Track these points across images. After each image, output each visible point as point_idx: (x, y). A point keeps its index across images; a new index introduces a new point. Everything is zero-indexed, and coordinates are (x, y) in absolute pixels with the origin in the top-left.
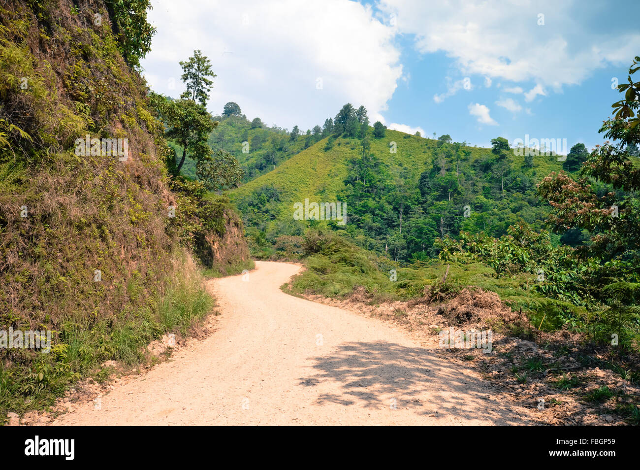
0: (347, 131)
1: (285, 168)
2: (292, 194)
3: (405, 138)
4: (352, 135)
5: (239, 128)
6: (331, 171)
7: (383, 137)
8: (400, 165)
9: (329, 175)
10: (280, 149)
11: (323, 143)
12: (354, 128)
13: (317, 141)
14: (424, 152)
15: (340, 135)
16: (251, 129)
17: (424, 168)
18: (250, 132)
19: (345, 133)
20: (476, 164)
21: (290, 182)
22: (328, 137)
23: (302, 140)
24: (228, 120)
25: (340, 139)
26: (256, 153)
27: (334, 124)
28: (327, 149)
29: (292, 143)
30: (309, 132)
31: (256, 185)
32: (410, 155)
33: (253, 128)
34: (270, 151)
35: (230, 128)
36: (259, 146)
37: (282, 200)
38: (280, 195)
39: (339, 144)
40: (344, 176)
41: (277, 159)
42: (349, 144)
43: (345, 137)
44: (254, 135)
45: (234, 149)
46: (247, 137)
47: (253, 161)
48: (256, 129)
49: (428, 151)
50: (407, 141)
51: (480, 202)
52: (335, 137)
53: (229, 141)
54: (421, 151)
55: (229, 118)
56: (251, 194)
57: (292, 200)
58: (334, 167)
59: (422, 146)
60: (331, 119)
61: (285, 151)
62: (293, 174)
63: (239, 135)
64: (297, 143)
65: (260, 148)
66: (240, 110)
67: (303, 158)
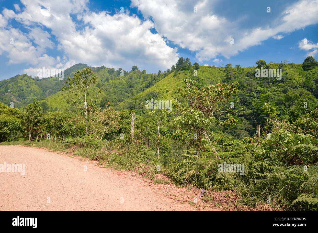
0: (183, 68)
1: (158, 85)
2: (163, 94)
3: (208, 68)
4: (185, 69)
5: (138, 74)
6: (178, 84)
7: (198, 68)
8: (209, 79)
9: (177, 86)
10: (154, 80)
11: (173, 74)
12: (185, 66)
13: (170, 74)
14: (219, 72)
15: (179, 70)
16: (142, 74)
17: (221, 79)
18: (142, 75)
19: (182, 69)
20: (248, 74)
21: (161, 90)
22: (174, 72)
23: (163, 75)
24: (134, 72)
25: (180, 71)
26: (145, 82)
27: (175, 67)
28: (174, 76)
29: (159, 77)
30: (165, 72)
31: (147, 92)
32: (212, 74)
33: (143, 74)
34: (150, 80)
35: (134, 74)
36: (146, 79)
37: (159, 97)
38: (157, 95)
39: (180, 73)
40: (184, 86)
41: (153, 83)
42: (184, 73)
43: (182, 70)
44: (143, 76)
45: (136, 82)
46: (141, 77)
47: (144, 85)
48: (144, 74)
49: (221, 72)
50: (210, 69)
51: (259, 89)
52: (178, 71)
53: (134, 79)
54: (217, 72)
55: (134, 71)
56: (145, 96)
57: (163, 97)
58: (179, 83)
59: (217, 70)
60: (174, 65)
61: (156, 80)
62: (162, 87)
63: (138, 77)
64: (160, 77)
65: (146, 80)
66: (137, 68)
67: (165, 80)
